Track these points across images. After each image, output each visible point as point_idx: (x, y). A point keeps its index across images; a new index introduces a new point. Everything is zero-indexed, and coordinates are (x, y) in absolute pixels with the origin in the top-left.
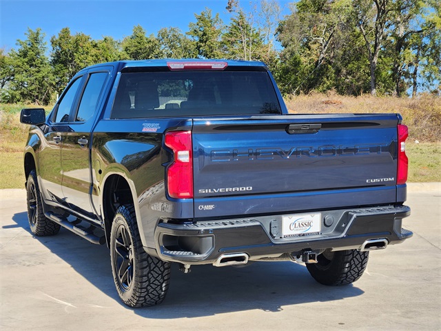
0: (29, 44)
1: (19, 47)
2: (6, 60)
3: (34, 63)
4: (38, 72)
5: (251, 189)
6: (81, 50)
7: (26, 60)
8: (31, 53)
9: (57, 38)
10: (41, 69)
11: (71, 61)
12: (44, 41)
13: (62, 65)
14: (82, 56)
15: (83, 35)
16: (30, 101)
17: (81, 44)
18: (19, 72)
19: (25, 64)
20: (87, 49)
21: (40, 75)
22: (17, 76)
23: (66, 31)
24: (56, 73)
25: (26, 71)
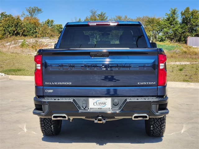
0: (171, 15)
1: (166, 16)
2: (160, 22)
3: (172, 23)
4: (174, 27)
5: (71, 84)
6: (194, 17)
7: (169, 22)
8: (171, 18)
9: (183, 12)
10: (176, 26)
11: (189, 22)
12: (177, 14)
13: (185, 24)
14: (194, 20)
15: (195, 10)
16: (170, 40)
17: (194, 14)
18: (165, 28)
19: (168, 24)
20: (197, 16)
21: (175, 29)
22: (165, 29)
23: (188, 9)
24: (182, 28)
25: (169, 27)
